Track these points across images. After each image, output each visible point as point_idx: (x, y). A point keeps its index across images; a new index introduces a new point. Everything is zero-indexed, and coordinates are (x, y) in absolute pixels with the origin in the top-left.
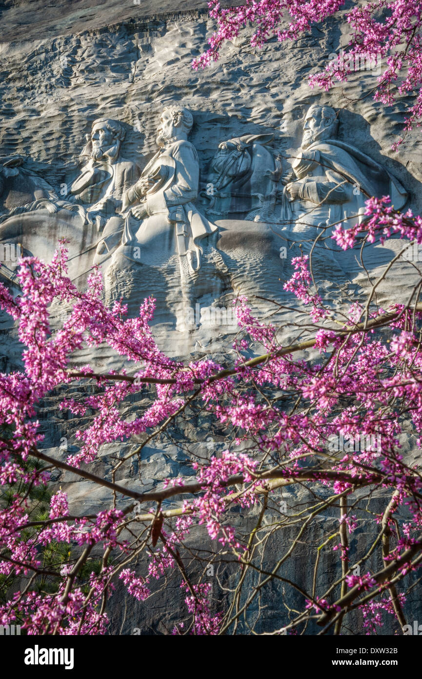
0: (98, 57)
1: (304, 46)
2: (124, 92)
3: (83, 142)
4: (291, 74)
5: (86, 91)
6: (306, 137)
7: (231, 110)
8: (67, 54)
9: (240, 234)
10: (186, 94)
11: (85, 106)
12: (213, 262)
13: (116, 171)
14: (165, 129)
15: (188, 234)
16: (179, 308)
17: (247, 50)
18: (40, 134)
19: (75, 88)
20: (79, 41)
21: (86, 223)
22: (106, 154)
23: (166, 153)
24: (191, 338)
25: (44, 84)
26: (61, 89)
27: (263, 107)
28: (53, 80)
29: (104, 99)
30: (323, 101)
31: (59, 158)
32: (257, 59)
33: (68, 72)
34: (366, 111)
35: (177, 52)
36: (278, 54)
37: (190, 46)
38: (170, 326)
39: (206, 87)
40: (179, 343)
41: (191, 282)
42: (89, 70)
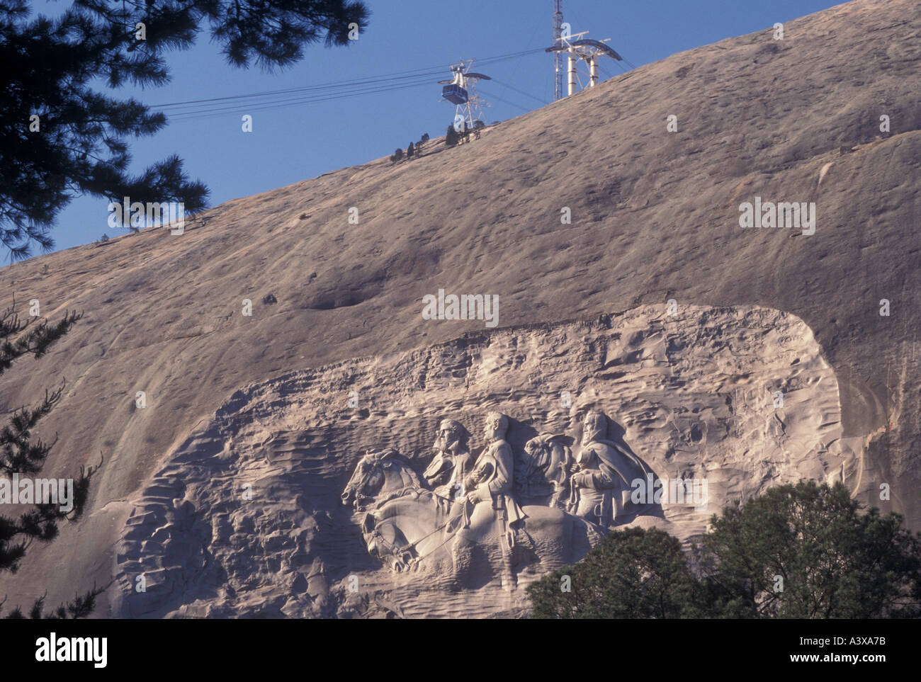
0: (443, 365)
1: (584, 360)
2: (460, 398)
3: (435, 437)
4: (575, 383)
5: (435, 395)
6: (585, 437)
7: (535, 414)
8: (422, 363)
9: (539, 520)
10: (504, 400)
11: (435, 408)
12: (523, 541)
13: (458, 461)
14: (489, 431)
15: (505, 518)
16: (503, 573)
17: (546, 362)
18: (405, 432)
19: (429, 391)
20: (430, 353)
21: (438, 507)
22: (450, 448)
23: (489, 453)
24: (512, 596)
25: (407, 388)
26: (418, 392)
27: (556, 412)
28: (413, 384)
29: (448, 403)
30: (597, 408)
31: (418, 451)
32: (553, 370)
33: (423, 378)
34: (625, 419)
35: (497, 362)
36: (567, 367)
37: (506, 358)
38: (497, 586)
39: (517, 394)
40: (504, 600)
41: (509, 556)
42: (437, 376)
